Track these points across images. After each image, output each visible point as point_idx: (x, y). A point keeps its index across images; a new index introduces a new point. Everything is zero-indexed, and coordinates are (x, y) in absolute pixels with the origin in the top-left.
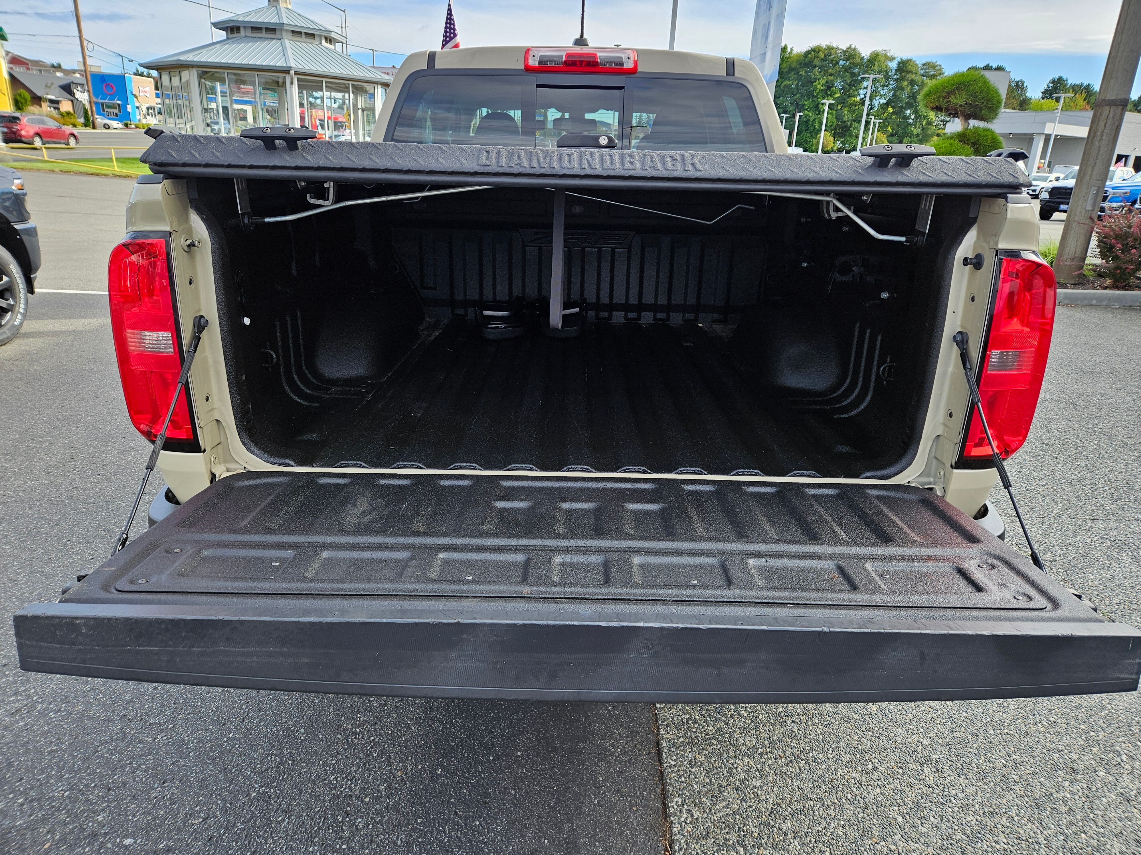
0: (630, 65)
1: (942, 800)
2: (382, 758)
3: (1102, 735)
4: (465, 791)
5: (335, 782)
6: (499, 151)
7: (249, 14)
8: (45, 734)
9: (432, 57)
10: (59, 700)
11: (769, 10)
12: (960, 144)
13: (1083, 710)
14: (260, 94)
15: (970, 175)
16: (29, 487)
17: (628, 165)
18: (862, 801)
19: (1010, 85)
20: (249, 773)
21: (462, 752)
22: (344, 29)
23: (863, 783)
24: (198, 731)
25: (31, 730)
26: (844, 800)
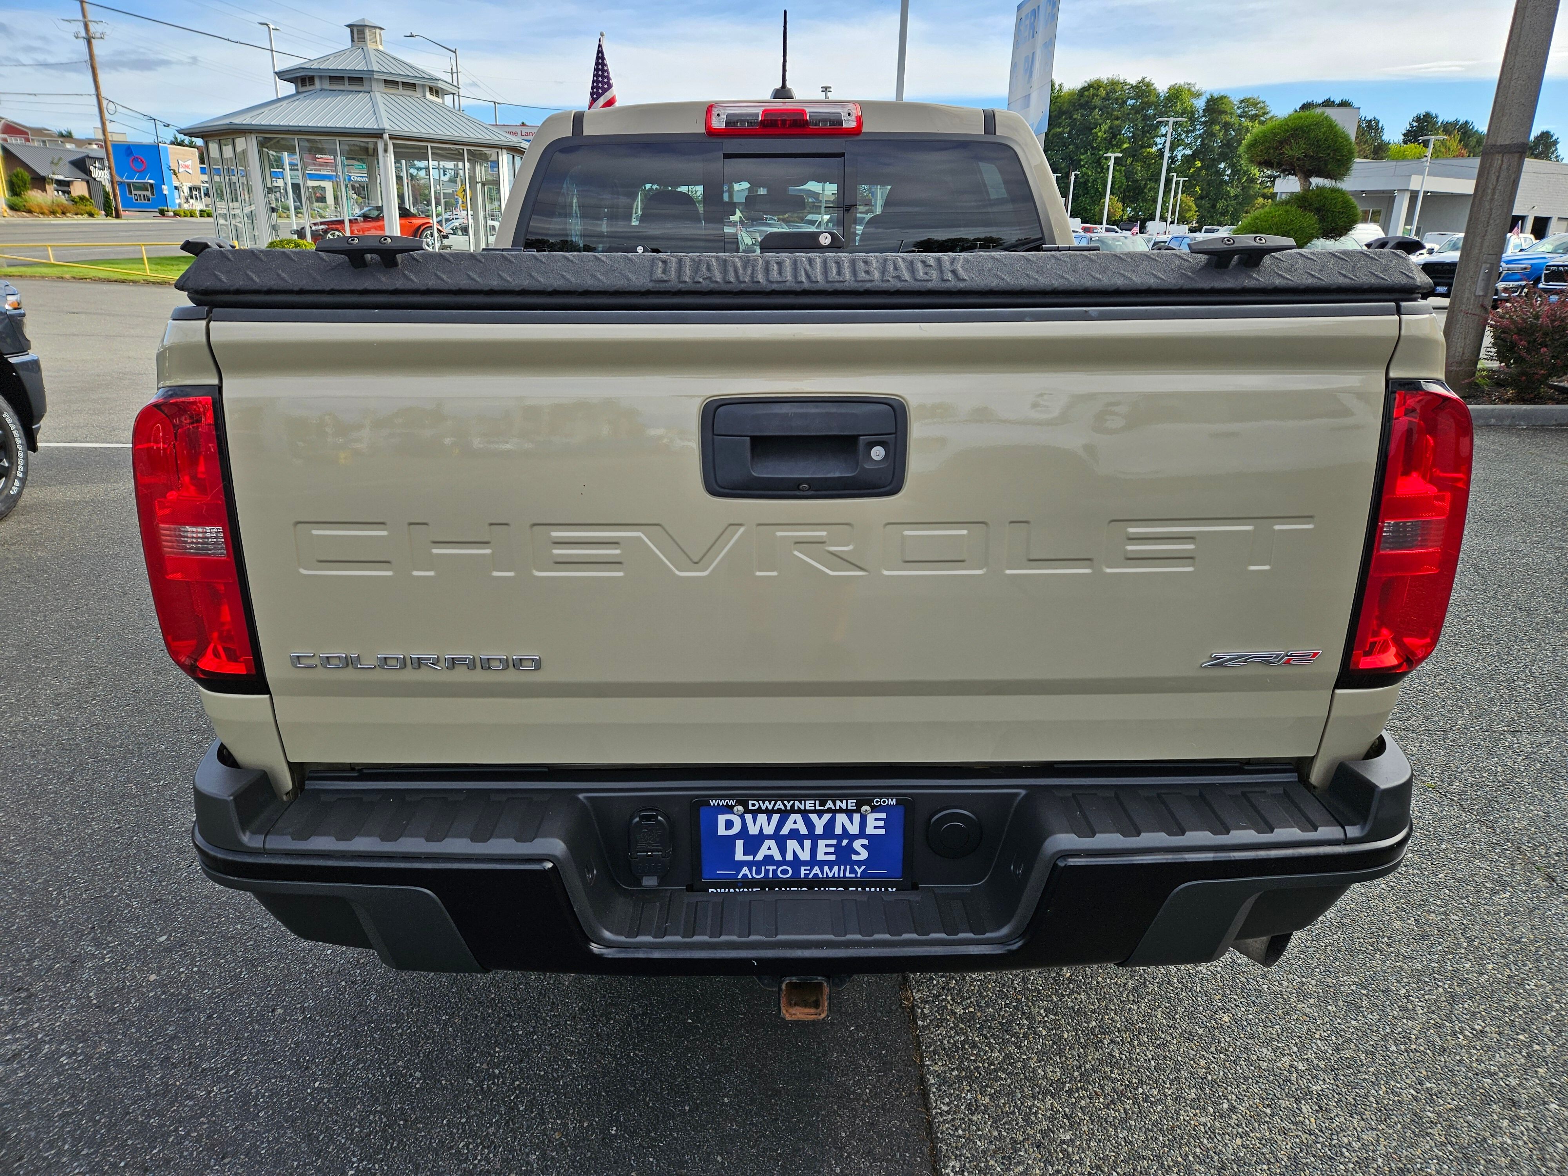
0: (851, 123)
1: (1329, 1153)
2: (532, 1112)
3: (1549, 1048)
4: (651, 1159)
5: (466, 1151)
6: (680, 261)
7: (326, 58)
8: (54, 1089)
9: (578, 119)
10: (74, 1037)
11: (1033, 37)
12: (1299, 211)
13: (1520, 1013)
14: (343, 165)
15: (1345, 276)
16: (31, 726)
17: (862, 275)
18: (1216, 1158)
19: (1359, 126)
20: (343, 1141)
21: (644, 1100)
22: (455, 75)
23: (1217, 1131)
24: (270, 1079)
25: (34, 1084)
26: (1191, 1158)
